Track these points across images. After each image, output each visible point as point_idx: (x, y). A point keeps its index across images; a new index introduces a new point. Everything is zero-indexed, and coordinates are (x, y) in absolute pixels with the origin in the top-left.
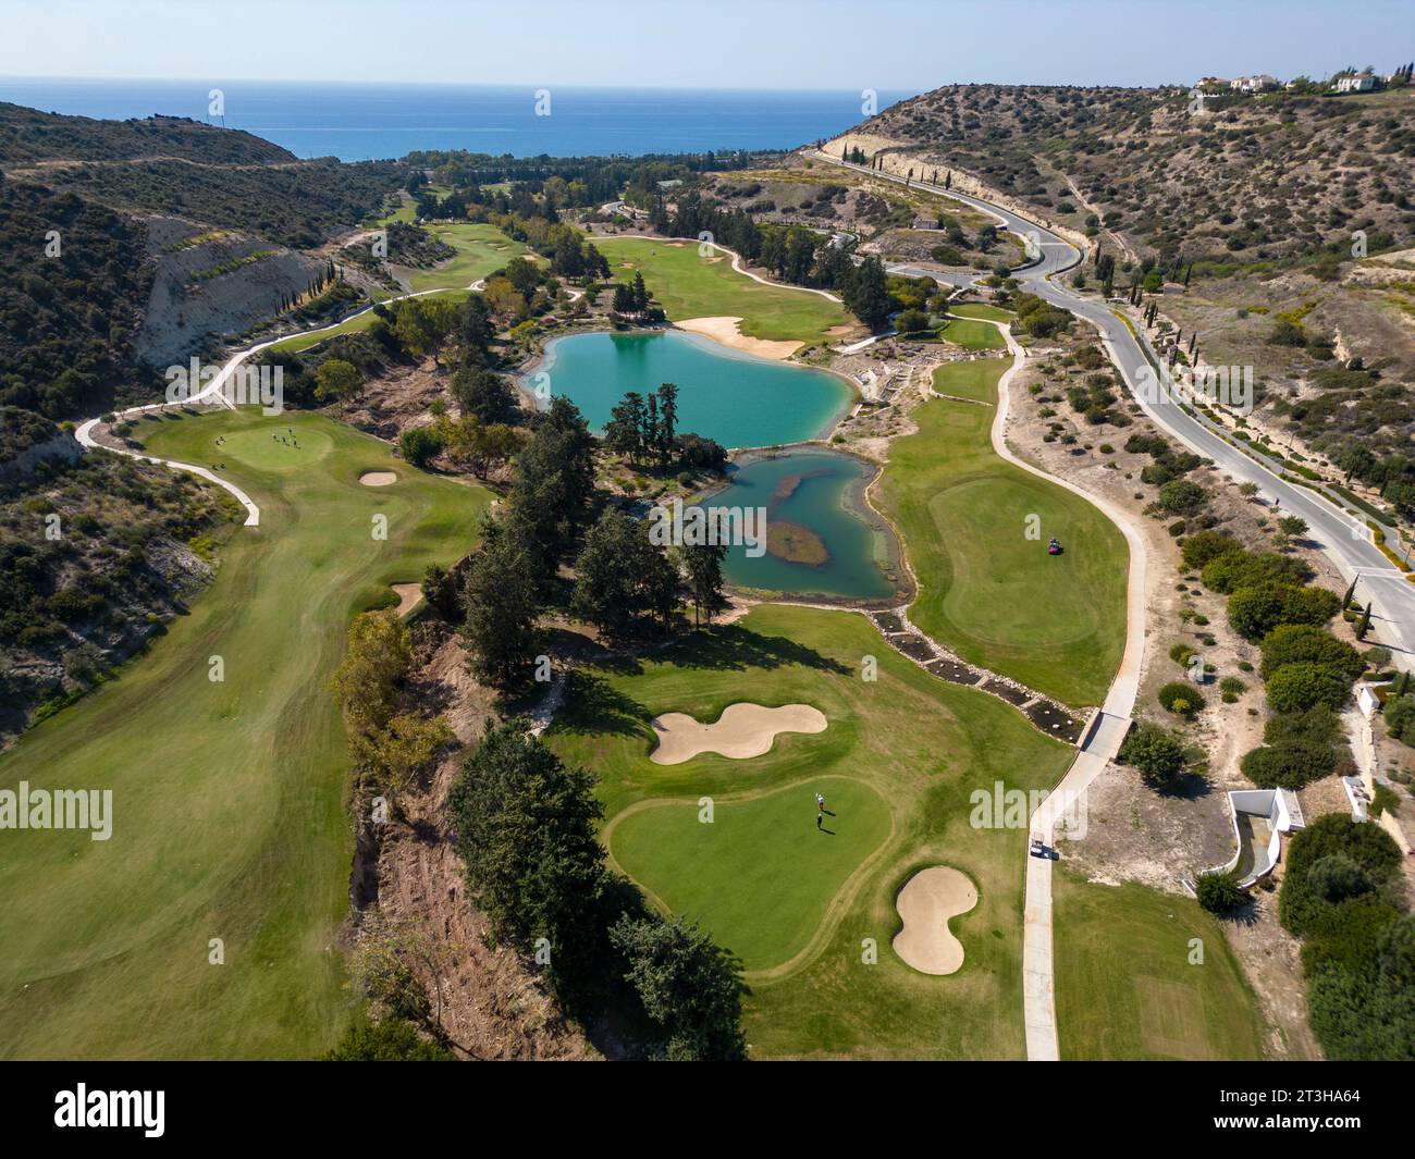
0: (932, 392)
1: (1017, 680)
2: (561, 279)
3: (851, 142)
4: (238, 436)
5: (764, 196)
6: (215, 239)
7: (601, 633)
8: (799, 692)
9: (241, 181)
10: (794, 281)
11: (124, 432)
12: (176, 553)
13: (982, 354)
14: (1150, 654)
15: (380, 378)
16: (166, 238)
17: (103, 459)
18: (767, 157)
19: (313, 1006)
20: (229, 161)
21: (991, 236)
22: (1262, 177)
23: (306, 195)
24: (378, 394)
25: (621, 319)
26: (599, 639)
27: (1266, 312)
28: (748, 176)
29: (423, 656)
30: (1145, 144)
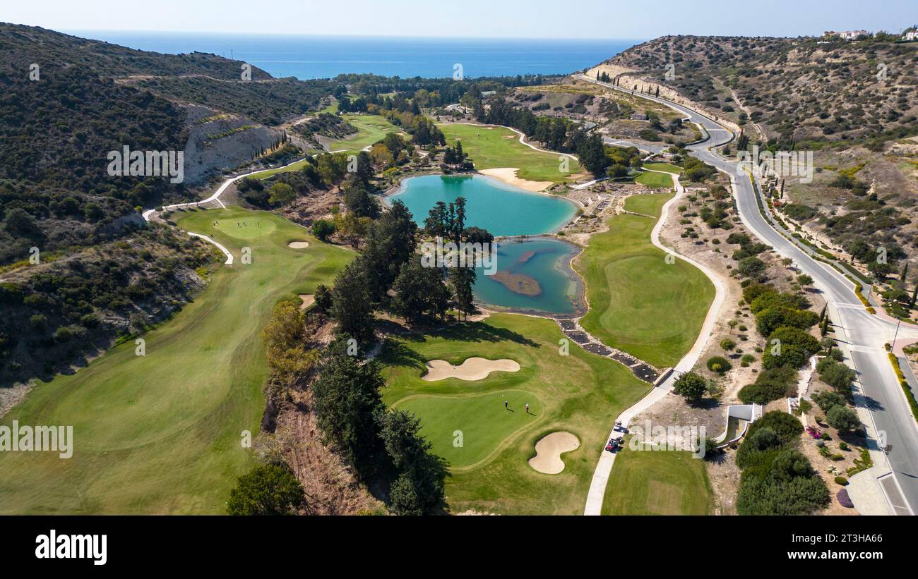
0: (623, 210)
1: (631, 354)
2: (417, 146)
3: (603, 69)
4: (225, 222)
5: (544, 101)
6: (222, 118)
7: (407, 322)
8: (508, 354)
9: (240, 89)
10: (554, 149)
11: (166, 216)
12: (189, 273)
13: (659, 191)
14: (709, 344)
15: (306, 196)
16: (196, 116)
17: (156, 227)
18: (554, 78)
19: (238, 469)
20: (234, 78)
21: (678, 124)
22: (850, 91)
23: (275, 97)
24: (304, 204)
25: (447, 168)
26: (405, 325)
27: (835, 169)
28: (536, 89)
29: (311, 330)
30: (782, 71)
